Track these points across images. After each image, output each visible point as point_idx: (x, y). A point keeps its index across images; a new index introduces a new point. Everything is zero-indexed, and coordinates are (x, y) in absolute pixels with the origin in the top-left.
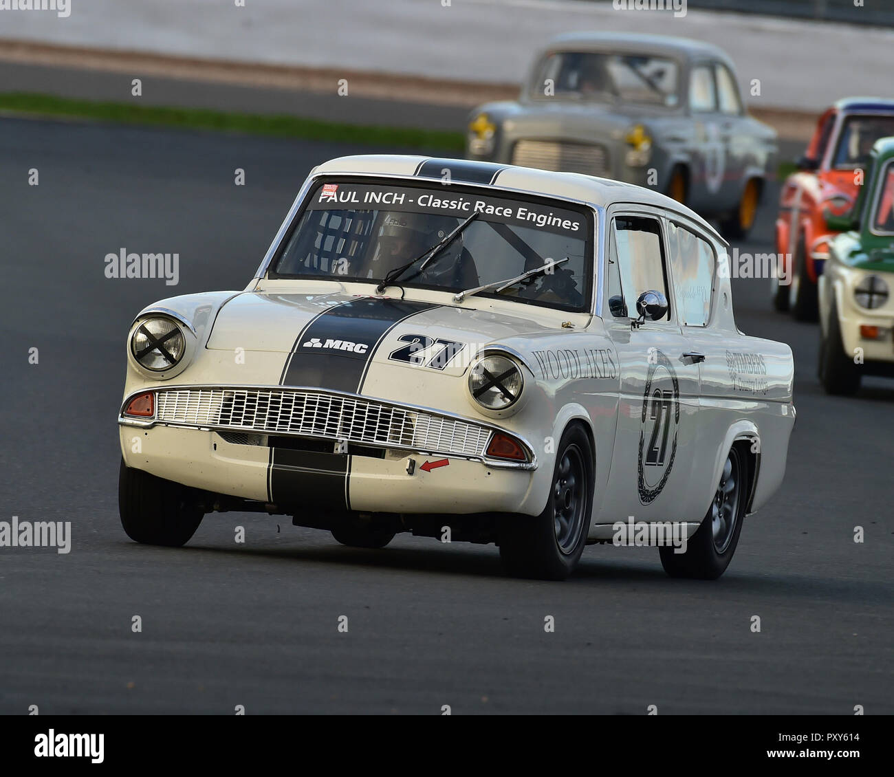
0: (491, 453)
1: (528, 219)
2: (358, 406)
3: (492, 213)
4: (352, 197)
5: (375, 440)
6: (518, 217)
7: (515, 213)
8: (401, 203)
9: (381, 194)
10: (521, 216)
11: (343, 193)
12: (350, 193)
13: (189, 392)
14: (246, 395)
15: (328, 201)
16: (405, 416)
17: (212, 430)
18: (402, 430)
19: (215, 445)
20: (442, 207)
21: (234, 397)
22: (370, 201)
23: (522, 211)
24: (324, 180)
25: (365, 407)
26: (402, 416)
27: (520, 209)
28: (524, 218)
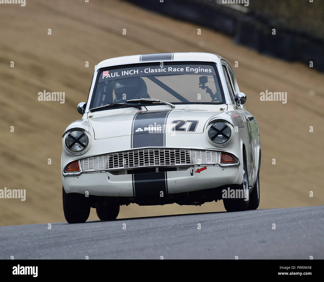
0: (223, 161)
1: (191, 71)
2: (165, 152)
3: (176, 71)
4: (116, 74)
5: (175, 164)
6: (187, 71)
7: (185, 69)
8: (138, 73)
9: (128, 71)
10: (188, 70)
11: (112, 74)
12: (115, 73)
13: (93, 158)
14: (118, 155)
15: (107, 78)
16: (185, 152)
17: (106, 171)
18: (185, 158)
19: (109, 177)
20: (155, 72)
21: (113, 157)
22: (125, 75)
23: (188, 68)
24: (102, 70)
25: (168, 152)
26: (184, 152)
27: (187, 68)
28: (189, 71)
